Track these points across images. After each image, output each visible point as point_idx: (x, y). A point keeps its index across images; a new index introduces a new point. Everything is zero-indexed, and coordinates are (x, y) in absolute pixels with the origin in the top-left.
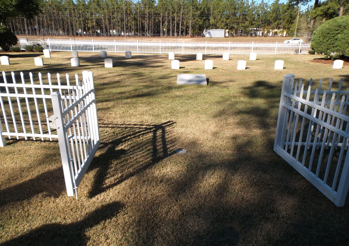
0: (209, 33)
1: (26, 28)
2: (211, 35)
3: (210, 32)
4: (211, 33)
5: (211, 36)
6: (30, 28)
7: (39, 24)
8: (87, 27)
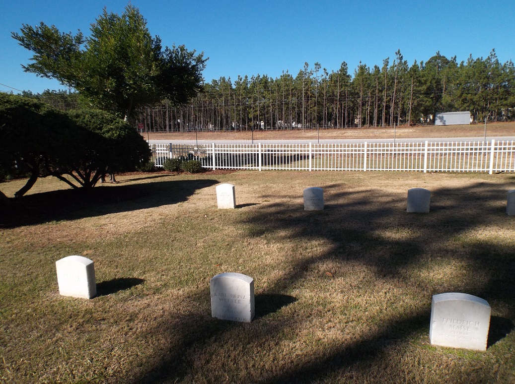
0: (441, 119)
1: (167, 122)
2: (445, 121)
3: (443, 117)
4: (445, 119)
5: (445, 124)
6: (172, 123)
7: (184, 117)
8: (248, 117)
